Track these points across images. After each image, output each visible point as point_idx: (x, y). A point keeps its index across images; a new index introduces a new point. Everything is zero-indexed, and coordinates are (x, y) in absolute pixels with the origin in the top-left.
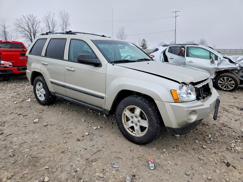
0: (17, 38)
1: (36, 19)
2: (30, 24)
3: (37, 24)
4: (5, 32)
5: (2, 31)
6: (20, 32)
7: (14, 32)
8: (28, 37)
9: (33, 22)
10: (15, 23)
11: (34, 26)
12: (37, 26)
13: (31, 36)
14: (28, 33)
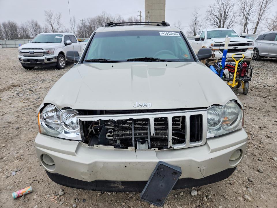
0: (206, 26)
1: (231, 2)
2: (222, 9)
3: (229, 8)
4: (195, 21)
5: (193, 20)
6: (210, 19)
7: (204, 20)
8: (217, 25)
9: (226, 6)
10: (207, 10)
11: (226, 11)
12: (230, 10)
13: (220, 22)
14: (218, 20)
